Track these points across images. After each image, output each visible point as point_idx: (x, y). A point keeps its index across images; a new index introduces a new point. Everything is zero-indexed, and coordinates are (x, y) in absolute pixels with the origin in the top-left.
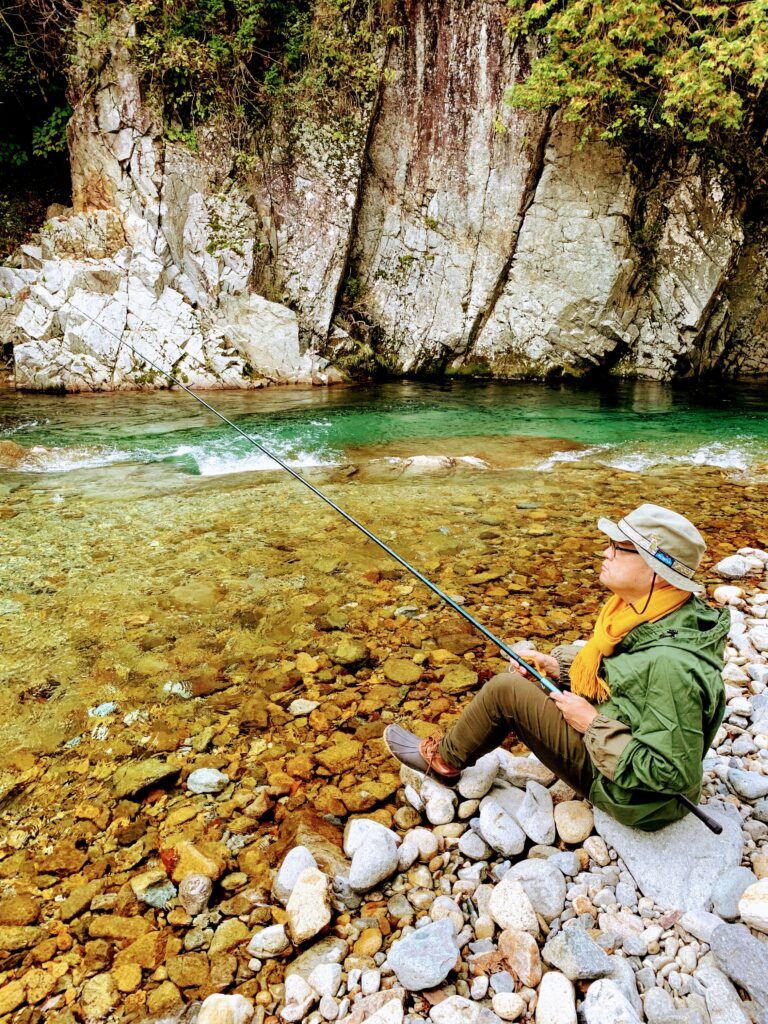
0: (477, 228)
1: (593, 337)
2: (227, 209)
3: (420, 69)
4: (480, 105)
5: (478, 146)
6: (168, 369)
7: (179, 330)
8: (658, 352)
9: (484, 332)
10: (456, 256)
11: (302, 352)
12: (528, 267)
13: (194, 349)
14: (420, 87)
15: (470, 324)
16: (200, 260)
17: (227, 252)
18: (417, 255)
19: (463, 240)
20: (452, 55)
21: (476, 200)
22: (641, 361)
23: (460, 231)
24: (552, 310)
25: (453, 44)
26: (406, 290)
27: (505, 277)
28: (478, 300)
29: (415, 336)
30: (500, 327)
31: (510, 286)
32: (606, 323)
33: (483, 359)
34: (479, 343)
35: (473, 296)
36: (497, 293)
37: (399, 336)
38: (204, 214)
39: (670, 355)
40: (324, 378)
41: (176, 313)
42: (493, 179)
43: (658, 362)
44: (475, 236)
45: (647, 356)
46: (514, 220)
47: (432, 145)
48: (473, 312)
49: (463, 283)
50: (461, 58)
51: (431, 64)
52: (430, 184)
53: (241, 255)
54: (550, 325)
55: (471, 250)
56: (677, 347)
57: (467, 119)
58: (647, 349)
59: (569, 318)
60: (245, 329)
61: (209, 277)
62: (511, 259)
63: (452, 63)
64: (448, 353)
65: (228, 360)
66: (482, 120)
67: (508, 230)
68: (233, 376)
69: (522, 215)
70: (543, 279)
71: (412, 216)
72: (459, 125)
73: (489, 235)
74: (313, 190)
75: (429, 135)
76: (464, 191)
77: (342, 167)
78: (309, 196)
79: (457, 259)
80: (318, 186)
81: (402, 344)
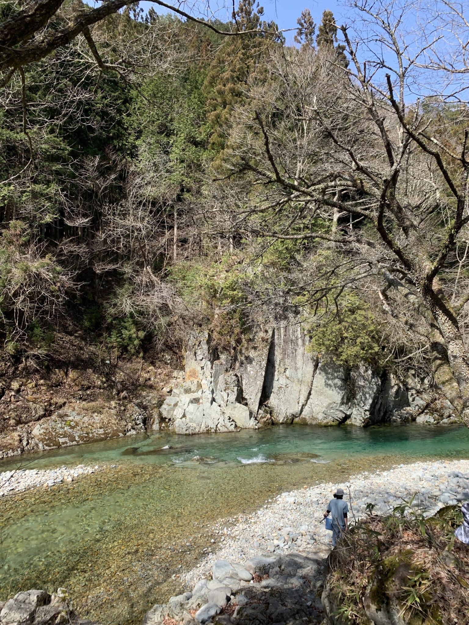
0: (301, 379)
1: (338, 412)
2: (230, 379)
3: (282, 336)
4: (300, 347)
5: (299, 357)
6: (215, 427)
7: (217, 415)
8: (359, 417)
9: (304, 410)
10: (295, 387)
11: (250, 418)
12: (316, 391)
13: (221, 421)
14: (282, 341)
15: (300, 408)
16: (222, 393)
17: (229, 391)
18: (283, 386)
19: (297, 383)
20: (291, 333)
21: (300, 372)
22: (353, 420)
23: (296, 380)
24: (324, 404)
25: (291, 331)
26: (280, 397)
27: (310, 394)
28: (302, 401)
29: (283, 411)
30: (309, 409)
31: (311, 397)
32: (341, 409)
33: (305, 418)
34: (303, 413)
35: (301, 399)
36: (308, 398)
37: (278, 411)
38: (223, 381)
39: (361, 418)
40: (257, 427)
41: (216, 410)
42: (304, 366)
43: (358, 421)
44: (300, 382)
45: (355, 418)
46: (311, 378)
47: (286, 356)
48: (301, 404)
49: (297, 395)
50: (293, 335)
51: (285, 335)
52: (286, 367)
53: (233, 391)
54: (324, 409)
55: (299, 386)
56: (363, 416)
57: (296, 350)
58: (355, 416)
59: (329, 407)
60: (234, 413)
61: (225, 398)
62: (311, 389)
63: (291, 336)
64: (294, 416)
65: (230, 423)
66: (300, 350)
67: (310, 381)
68: (232, 428)
69: (313, 377)
70: (321, 395)
71: (281, 375)
72: (294, 351)
73: (304, 382)
74: (253, 371)
75: (285, 354)
76: (296, 369)
77: (261, 364)
78: (252, 372)
79: (295, 388)
80: (254, 370)
81: (279, 414)
